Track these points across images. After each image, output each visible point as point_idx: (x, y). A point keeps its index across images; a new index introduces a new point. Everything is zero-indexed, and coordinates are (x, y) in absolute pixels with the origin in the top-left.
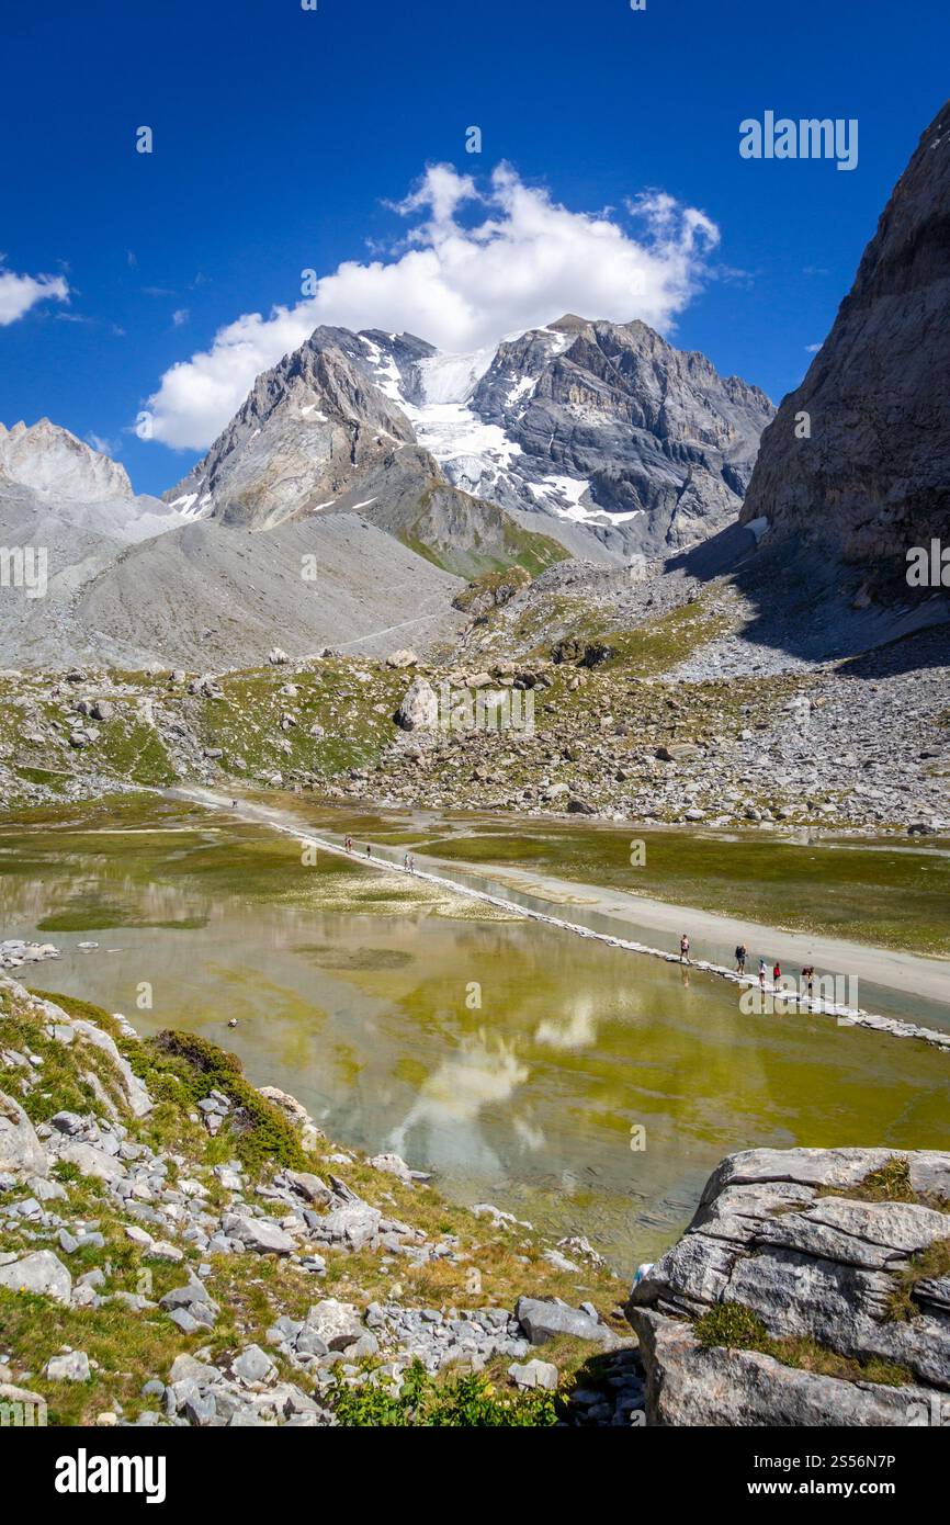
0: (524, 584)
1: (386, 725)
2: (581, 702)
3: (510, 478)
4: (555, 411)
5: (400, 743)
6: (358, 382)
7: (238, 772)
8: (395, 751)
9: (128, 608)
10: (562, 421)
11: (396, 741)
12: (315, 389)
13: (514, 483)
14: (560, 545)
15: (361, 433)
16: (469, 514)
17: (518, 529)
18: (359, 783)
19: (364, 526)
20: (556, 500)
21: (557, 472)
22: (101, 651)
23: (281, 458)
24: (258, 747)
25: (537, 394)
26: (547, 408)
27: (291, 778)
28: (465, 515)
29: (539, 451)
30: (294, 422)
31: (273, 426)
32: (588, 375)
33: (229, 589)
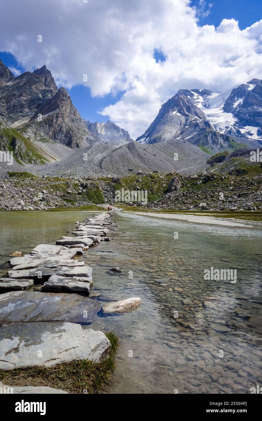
0: (228, 156)
2: (224, 183)
3: (234, 128)
4: (249, 107)
6: (189, 104)
9: (112, 164)
10: (251, 110)
14: (247, 146)
15: (189, 118)
16: (219, 139)
17: (234, 142)
19: (184, 142)
20: (248, 133)
21: (249, 125)
22: (103, 174)
23: (167, 126)
25: (244, 103)
26: (246, 107)
30: (171, 116)
31: (165, 118)
33: (140, 158)
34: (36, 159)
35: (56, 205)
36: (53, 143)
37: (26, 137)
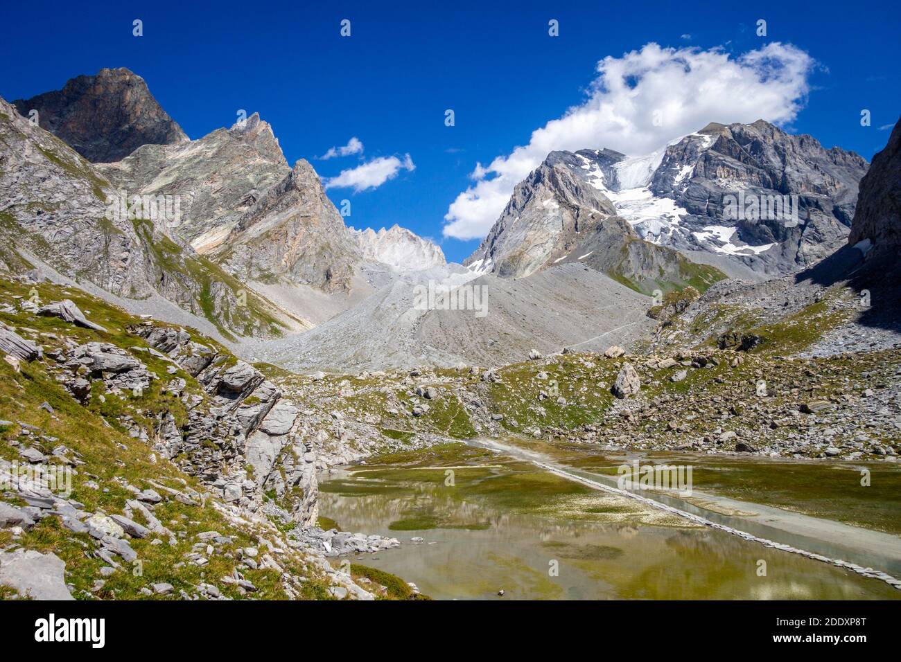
0: (695, 298)
1: (606, 395)
2: (741, 375)
3: (680, 230)
4: (708, 185)
5: (616, 407)
6: (577, 181)
7: (513, 429)
8: (613, 412)
9: (445, 330)
10: (713, 190)
11: (613, 406)
12: (551, 189)
13: (683, 233)
14: (718, 271)
15: (581, 212)
16: (654, 256)
17: (688, 263)
18: (590, 434)
20: (713, 242)
21: (713, 224)
22: (430, 357)
23: (532, 233)
24: (525, 413)
25: (695, 175)
26: (702, 184)
27: (547, 432)
28: (652, 257)
29: (700, 211)
30: (539, 211)
31: (526, 215)
32: (729, 159)
33: (503, 315)
34: (261, 325)
35: (373, 448)
36: (288, 283)
37: (231, 274)
